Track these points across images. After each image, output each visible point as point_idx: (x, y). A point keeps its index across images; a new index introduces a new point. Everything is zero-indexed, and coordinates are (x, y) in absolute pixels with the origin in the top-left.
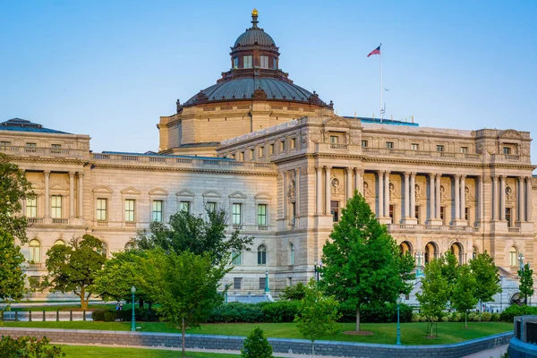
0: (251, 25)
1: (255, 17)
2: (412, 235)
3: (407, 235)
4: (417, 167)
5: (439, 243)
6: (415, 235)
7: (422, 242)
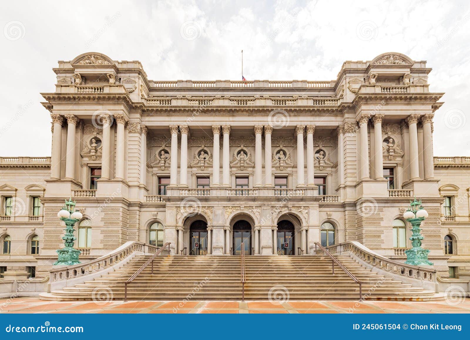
2: (205, 204)
5: (254, 213)
6: (211, 203)
7: (222, 213)
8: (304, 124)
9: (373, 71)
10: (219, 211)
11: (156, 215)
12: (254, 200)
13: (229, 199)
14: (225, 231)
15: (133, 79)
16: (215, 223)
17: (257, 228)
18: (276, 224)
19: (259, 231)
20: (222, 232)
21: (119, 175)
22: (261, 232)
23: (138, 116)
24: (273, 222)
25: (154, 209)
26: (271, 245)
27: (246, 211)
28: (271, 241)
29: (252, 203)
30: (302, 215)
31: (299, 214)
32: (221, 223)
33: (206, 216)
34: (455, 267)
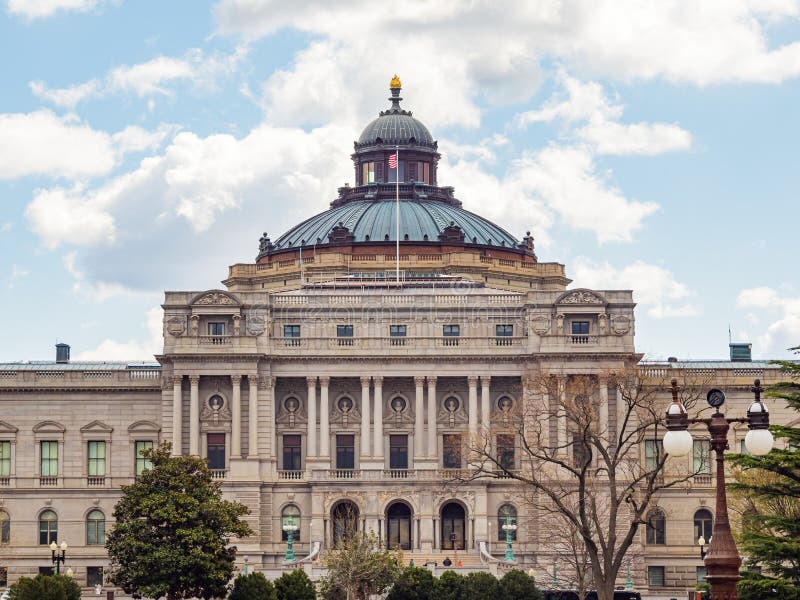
0: (389, 106)
1: (396, 90)
2: (356, 489)
3: (346, 489)
4: (384, 367)
5: (413, 500)
6: (363, 489)
7: (377, 500)
8: (476, 374)
9: (561, 311)
10: (373, 497)
11: (293, 498)
12: (413, 484)
13: (384, 484)
14: (380, 521)
15: (261, 317)
16: (368, 512)
17: (416, 518)
18: (437, 512)
19: (419, 521)
20: (377, 522)
21: (253, 451)
22: (422, 522)
23: (268, 367)
24: (434, 510)
25: (289, 490)
26: (432, 538)
27: (404, 497)
28: (431, 534)
29: (411, 487)
30: (468, 502)
31: (465, 501)
32: (374, 511)
33: (357, 503)
34: (663, 568)
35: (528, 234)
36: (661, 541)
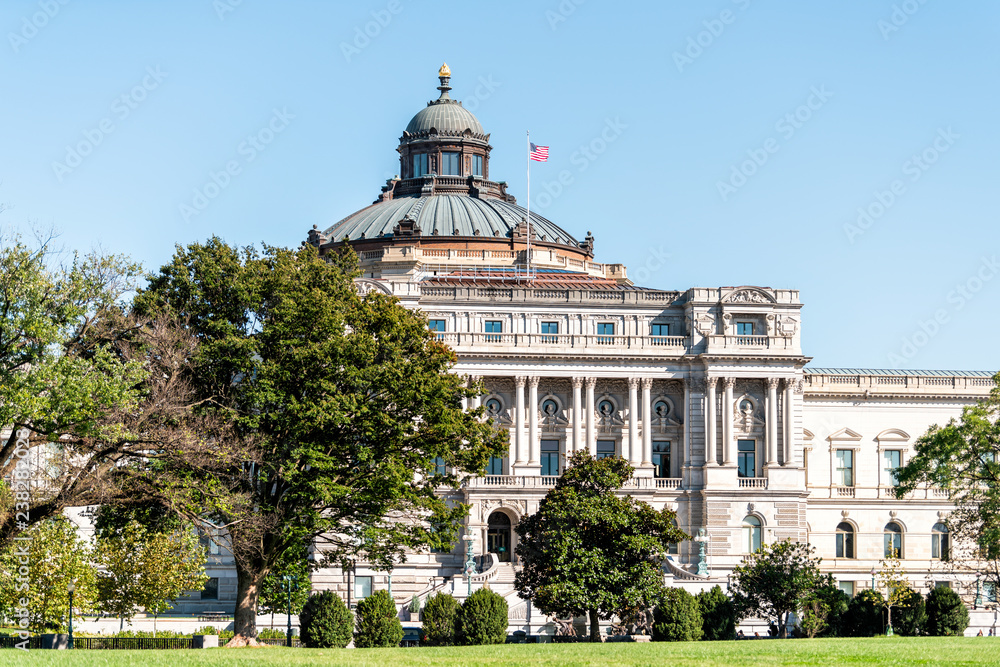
1: (445, 79)
2: (516, 497)
4: (540, 366)
6: (523, 497)
8: (638, 376)
9: (728, 310)
33: (517, 513)
34: (852, 582)
35: (589, 233)
36: (850, 554)
